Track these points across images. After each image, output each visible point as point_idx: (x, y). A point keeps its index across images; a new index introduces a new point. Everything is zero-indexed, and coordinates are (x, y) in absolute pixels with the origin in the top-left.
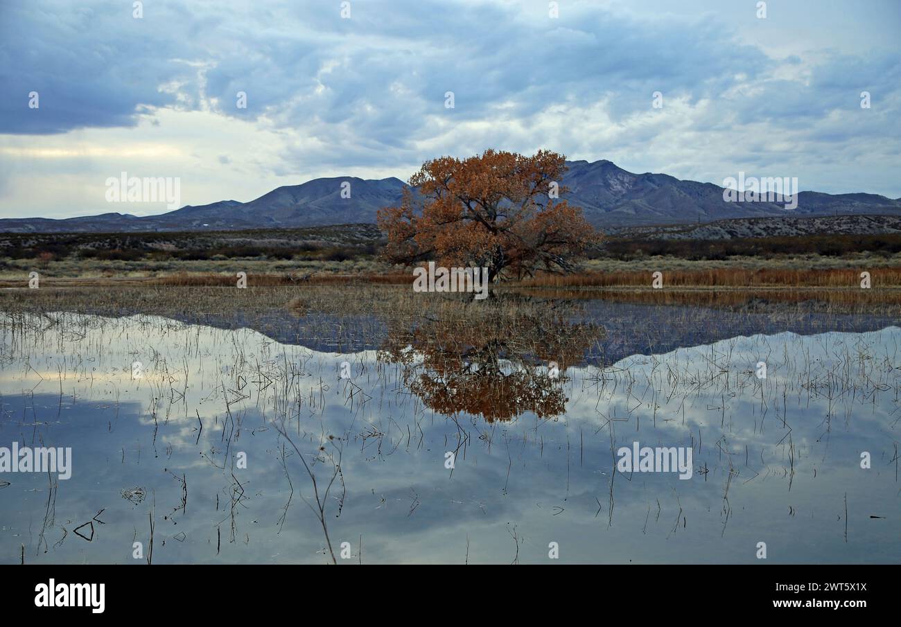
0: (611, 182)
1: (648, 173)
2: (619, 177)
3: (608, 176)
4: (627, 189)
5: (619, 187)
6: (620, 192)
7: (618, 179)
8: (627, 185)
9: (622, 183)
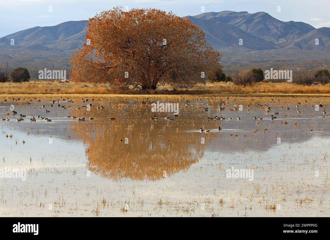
0: (270, 27)
1: (291, 21)
2: (274, 24)
3: (268, 23)
4: (281, 32)
5: (276, 31)
6: (277, 34)
7: (274, 25)
8: (280, 29)
9: (277, 28)
